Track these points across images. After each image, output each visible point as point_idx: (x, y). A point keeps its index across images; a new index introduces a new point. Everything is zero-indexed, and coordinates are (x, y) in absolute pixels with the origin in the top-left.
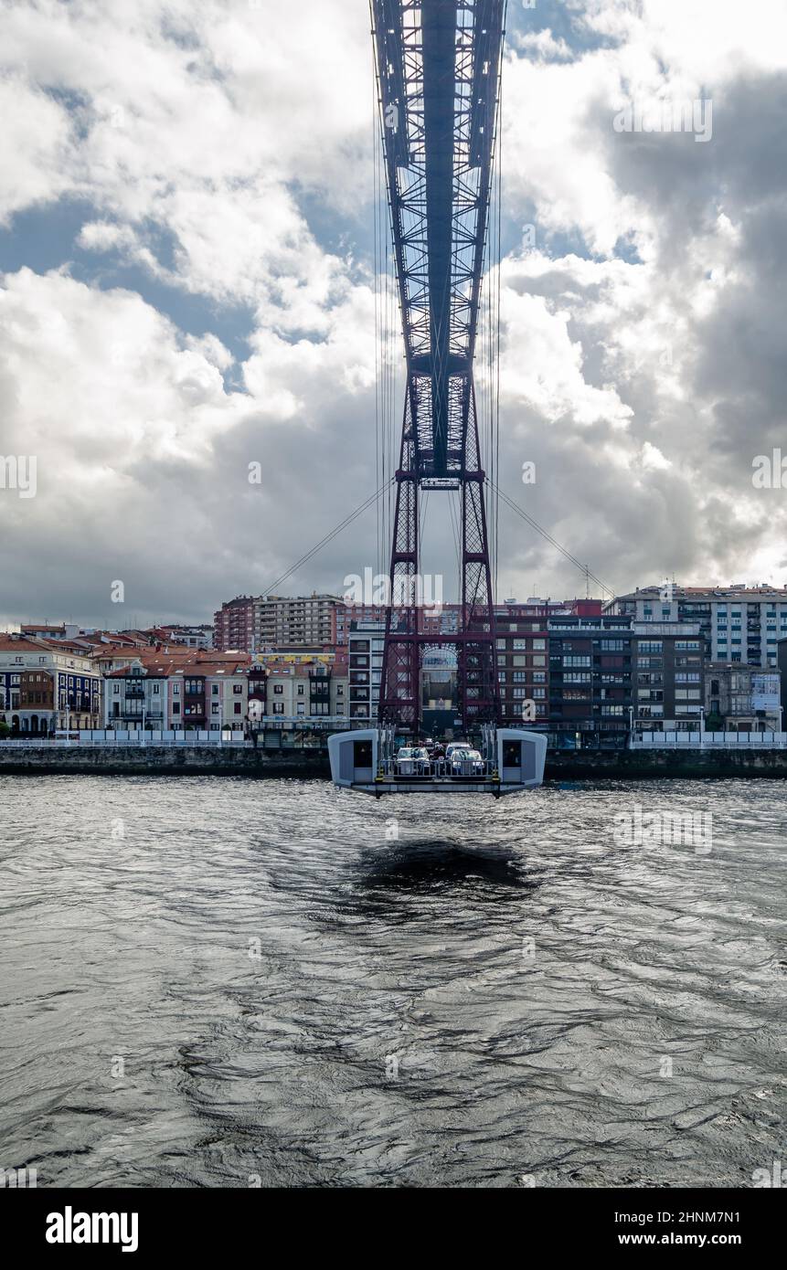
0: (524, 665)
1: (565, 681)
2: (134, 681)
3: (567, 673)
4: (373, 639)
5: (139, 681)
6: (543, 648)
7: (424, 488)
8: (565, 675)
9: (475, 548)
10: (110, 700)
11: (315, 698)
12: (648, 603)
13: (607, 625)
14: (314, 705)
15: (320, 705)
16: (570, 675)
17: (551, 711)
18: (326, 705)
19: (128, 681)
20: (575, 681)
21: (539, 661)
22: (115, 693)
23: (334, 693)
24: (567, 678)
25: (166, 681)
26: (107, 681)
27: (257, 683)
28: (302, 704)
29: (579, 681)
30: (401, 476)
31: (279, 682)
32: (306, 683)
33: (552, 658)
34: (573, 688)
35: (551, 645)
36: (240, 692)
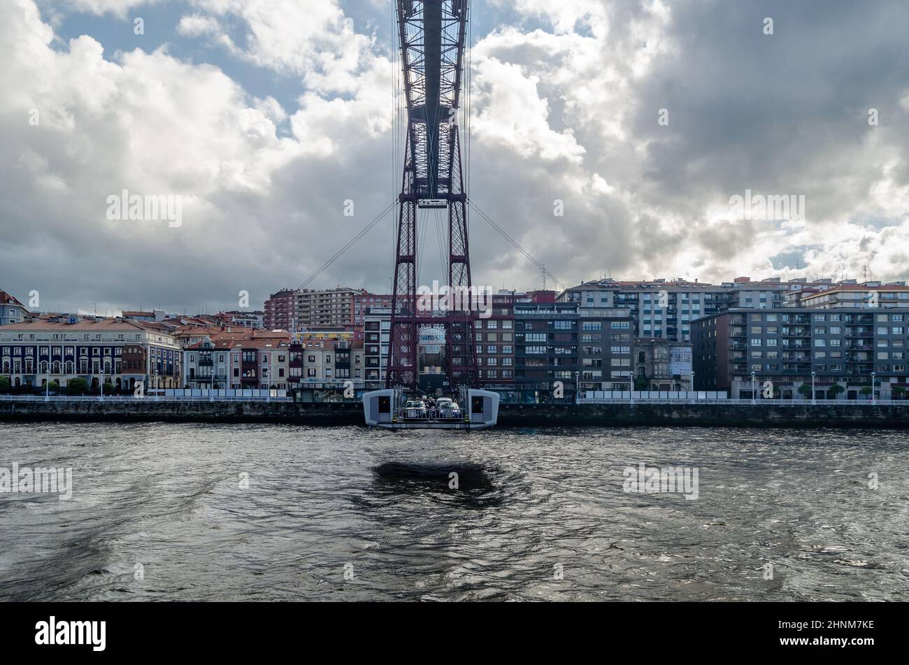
0: (496, 340)
1: (527, 352)
2: (205, 353)
3: (529, 346)
4: (382, 321)
5: (209, 352)
6: (511, 327)
7: (420, 207)
8: (527, 348)
9: (458, 252)
10: (187, 367)
11: (339, 365)
12: (591, 293)
13: (559, 310)
14: (338, 370)
15: (342, 370)
16: (531, 348)
17: (516, 375)
18: (347, 370)
19: (201, 352)
20: (535, 352)
21: (508, 337)
22: (191, 361)
23: (353, 361)
24: (529, 350)
25: (228, 353)
26: (185, 353)
27: (296, 354)
28: (330, 369)
29: (538, 352)
30: (403, 198)
31: (312, 353)
32: (332, 354)
33: (517, 335)
34: (533, 357)
35: (516, 325)
36: (283, 361)
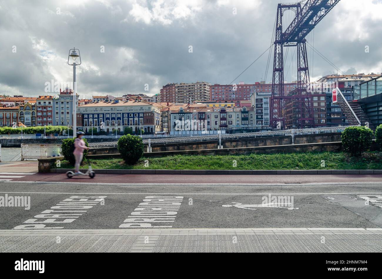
0: (317, 106)
1: (332, 111)
2: (181, 115)
3: (333, 108)
4: (264, 98)
5: (183, 114)
6: (324, 100)
7: (284, 46)
8: (332, 109)
9: (303, 66)
10: (173, 121)
11: (243, 119)
13: (346, 91)
14: (243, 121)
15: (245, 121)
16: (334, 109)
17: (327, 122)
18: (247, 121)
19: (180, 115)
20: (336, 111)
21: (323, 104)
22: (175, 119)
23: (250, 117)
24: (333, 110)
25: (192, 114)
26: (172, 115)
27: (223, 114)
28: (239, 121)
29: (337, 111)
30: (276, 43)
31: (230, 114)
32: (240, 114)
33: (327, 103)
34: (334, 113)
35: (327, 99)
36: (217, 117)
